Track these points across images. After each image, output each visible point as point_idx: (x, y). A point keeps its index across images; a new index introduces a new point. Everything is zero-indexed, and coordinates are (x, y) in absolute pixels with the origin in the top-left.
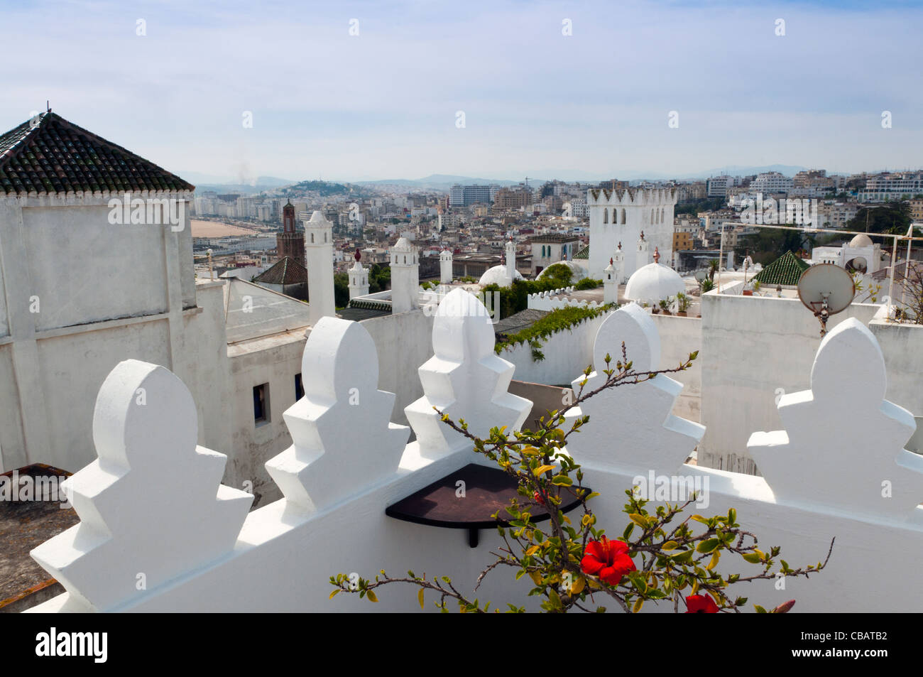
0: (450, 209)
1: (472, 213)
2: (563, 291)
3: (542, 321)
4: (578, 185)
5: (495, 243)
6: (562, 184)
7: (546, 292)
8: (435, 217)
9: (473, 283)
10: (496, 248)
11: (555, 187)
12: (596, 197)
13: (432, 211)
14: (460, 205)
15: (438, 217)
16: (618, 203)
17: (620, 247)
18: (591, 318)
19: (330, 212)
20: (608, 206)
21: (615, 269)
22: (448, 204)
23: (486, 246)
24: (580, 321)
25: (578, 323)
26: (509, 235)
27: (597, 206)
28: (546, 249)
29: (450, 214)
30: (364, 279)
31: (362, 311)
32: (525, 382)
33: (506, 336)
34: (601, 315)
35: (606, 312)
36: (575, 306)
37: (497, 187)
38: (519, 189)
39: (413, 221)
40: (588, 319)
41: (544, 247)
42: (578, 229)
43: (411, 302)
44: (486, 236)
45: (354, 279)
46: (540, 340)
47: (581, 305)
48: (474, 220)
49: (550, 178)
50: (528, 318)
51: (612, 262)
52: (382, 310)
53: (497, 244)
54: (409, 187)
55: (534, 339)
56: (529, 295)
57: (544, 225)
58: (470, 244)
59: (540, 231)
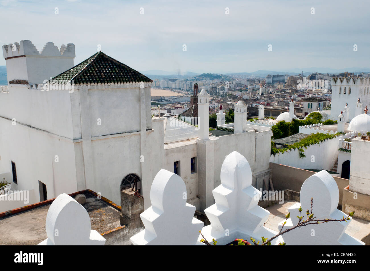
0: (266, 86)
1: (276, 87)
2: (317, 125)
3: (305, 139)
4: (328, 75)
5: (286, 101)
6: (320, 74)
7: (308, 125)
8: (259, 89)
9: (273, 120)
10: (287, 103)
11: (316, 76)
12: (336, 82)
13: (257, 86)
14: (270, 84)
15: (260, 89)
16: (347, 84)
17: (347, 105)
18: (330, 139)
19: (214, 87)
20: (341, 86)
21: (343, 116)
22: (265, 83)
23: (281, 102)
24: (324, 140)
25: (323, 141)
26: (293, 97)
27: (336, 86)
28: (310, 104)
29: (265, 87)
30: (223, 117)
31: (222, 132)
32: (295, 168)
33: (287, 145)
34: (335, 137)
36: (322, 133)
37: (288, 76)
38: (299, 76)
39: (249, 91)
40: (329, 139)
41: (309, 104)
42: (327, 95)
43: (243, 129)
44: (282, 98)
45: (219, 117)
46: (304, 148)
47: (325, 132)
48: (276, 90)
49: (314, 72)
50: (299, 137)
51: (342, 113)
52: (230, 131)
53: (287, 101)
54: (248, 76)
55: (300, 148)
56: (300, 127)
57: (310, 93)
58: (274, 101)
59: (308, 95)
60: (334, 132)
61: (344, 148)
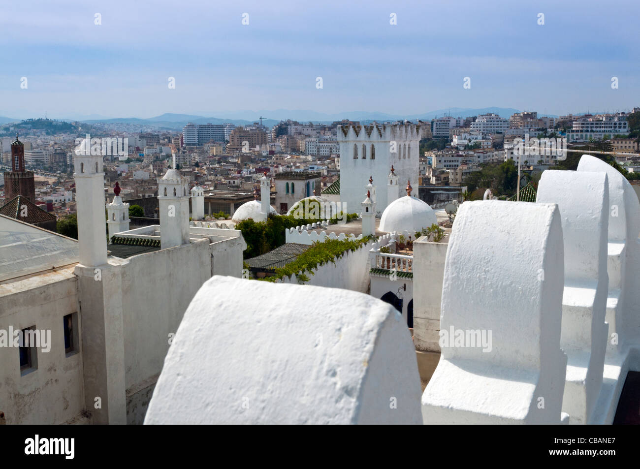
0: (184, 148)
1: (207, 152)
2: (320, 225)
3: (306, 255)
4: (311, 125)
5: (232, 181)
6: (296, 123)
7: (303, 226)
8: (169, 156)
9: (226, 219)
10: (233, 187)
11: (289, 127)
12: (345, 133)
13: (165, 150)
14: (194, 144)
15: (171, 156)
16: (367, 139)
17: (371, 181)
18: (353, 250)
19: (58, 151)
20: (357, 141)
21: (372, 202)
22: (182, 143)
23: (222, 184)
24: (343, 254)
25: (341, 256)
26: (245, 173)
27: (346, 142)
28: (290, 186)
29: (184, 152)
30: (124, 214)
31: (127, 248)
33: (274, 270)
34: (361, 247)
35: (365, 244)
36: (334, 239)
37: (232, 126)
38: (254, 128)
39: (146, 161)
40: (350, 251)
41: (287, 184)
42: (313, 168)
43: (182, 236)
44: (222, 175)
45: (114, 214)
46: (306, 273)
47: (341, 238)
48: (208, 159)
49: (284, 118)
50: (290, 252)
51: (369, 195)
52: (147, 245)
53: (234, 182)
54: (141, 126)
55: (301, 273)
56: (287, 230)
57: (280, 164)
58: (206, 183)
59: (276, 169)
60: (357, 236)
61: (381, 268)
